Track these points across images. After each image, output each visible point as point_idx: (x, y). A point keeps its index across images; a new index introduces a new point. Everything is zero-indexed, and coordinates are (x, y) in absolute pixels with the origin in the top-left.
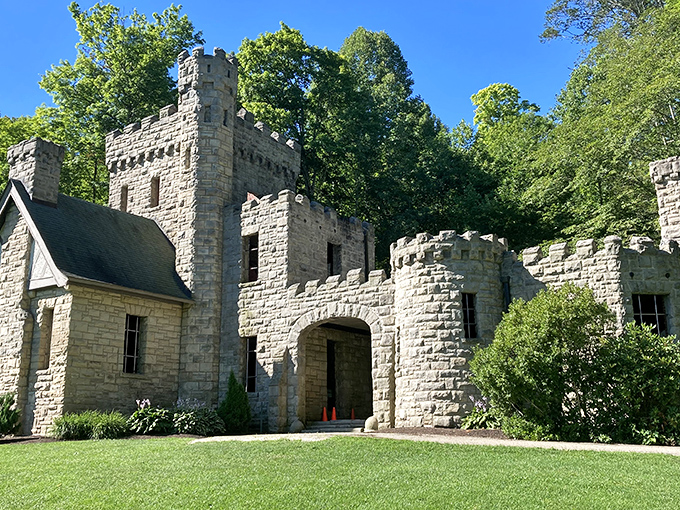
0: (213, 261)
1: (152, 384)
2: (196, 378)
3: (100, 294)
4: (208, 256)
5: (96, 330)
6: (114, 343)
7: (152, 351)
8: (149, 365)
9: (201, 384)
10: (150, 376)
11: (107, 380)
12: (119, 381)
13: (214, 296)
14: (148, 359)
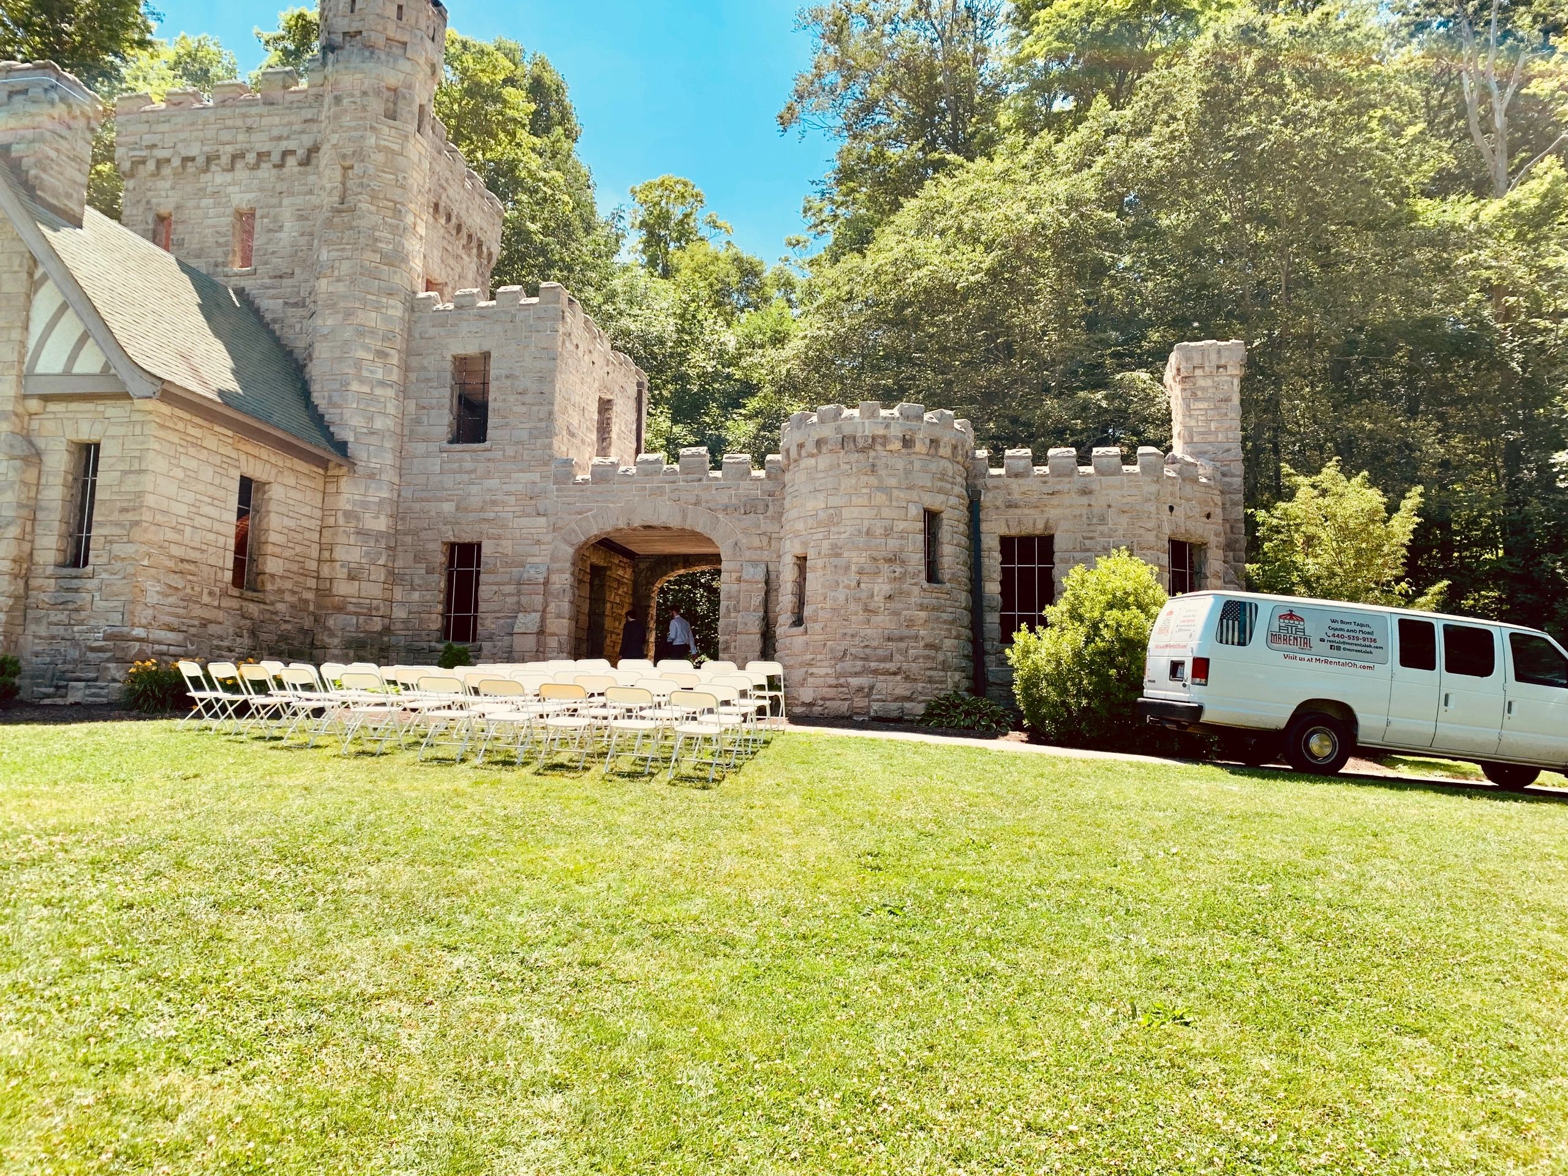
0: (390, 393)
1: (276, 613)
2: (351, 608)
3: (201, 427)
4: (382, 383)
5: (190, 497)
6: (217, 526)
7: (277, 550)
8: (273, 576)
9: (362, 618)
10: (273, 598)
11: (206, 599)
12: (225, 603)
13: (389, 459)
14: (272, 565)
